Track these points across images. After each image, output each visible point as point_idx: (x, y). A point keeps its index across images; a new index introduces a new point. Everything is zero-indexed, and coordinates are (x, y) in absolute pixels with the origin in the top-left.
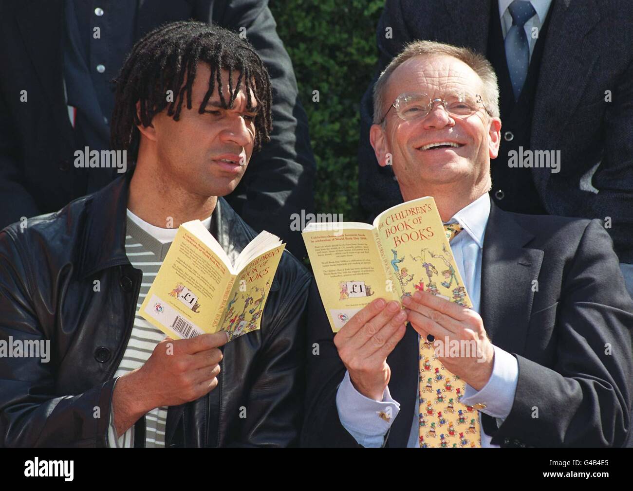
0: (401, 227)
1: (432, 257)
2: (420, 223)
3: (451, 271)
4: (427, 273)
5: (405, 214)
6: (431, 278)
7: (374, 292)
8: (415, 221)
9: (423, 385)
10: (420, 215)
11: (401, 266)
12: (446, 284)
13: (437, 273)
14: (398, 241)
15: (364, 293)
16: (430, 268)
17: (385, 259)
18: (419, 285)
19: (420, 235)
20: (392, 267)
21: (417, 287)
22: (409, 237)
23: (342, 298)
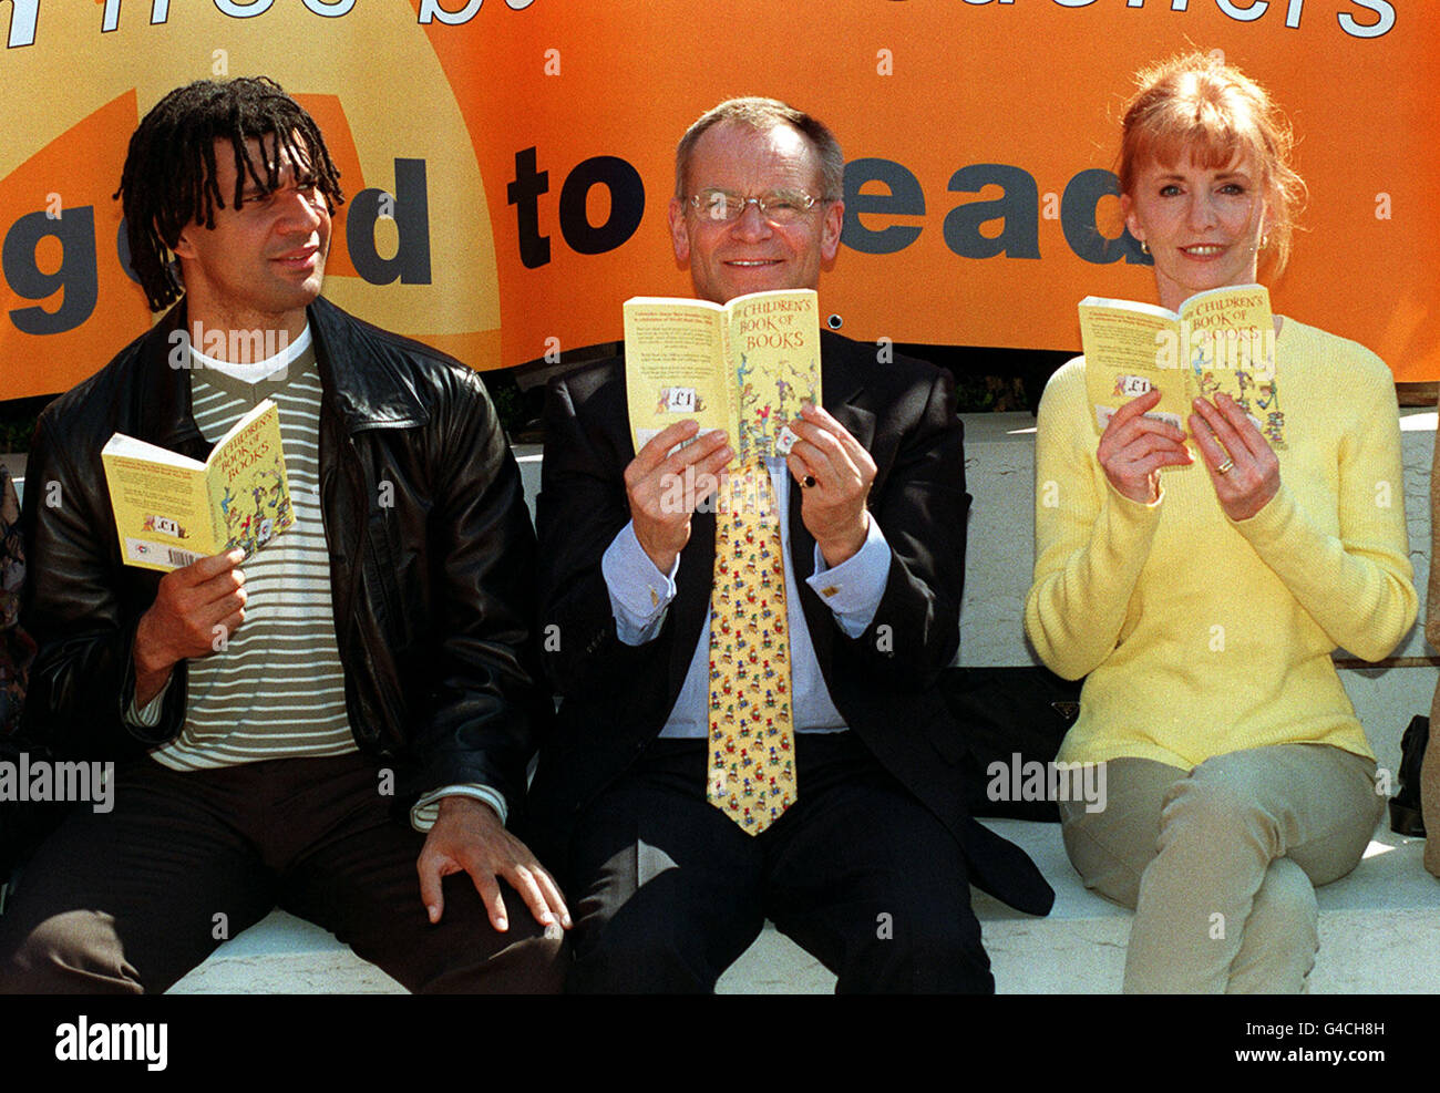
0: (761, 324)
1: (793, 374)
2: (790, 323)
4: (780, 394)
5: (771, 307)
6: (783, 401)
7: (705, 409)
8: (783, 320)
9: (717, 594)
10: (790, 313)
11: (747, 379)
13: (793, 398)
14: (752, 343)
15: (692, 407)
16: (786, 388)
18: (763, 410)
19: (784, 341)
20: (736, 377)
21: (759, 412)
22: (769, 340)
23: (660, 411)
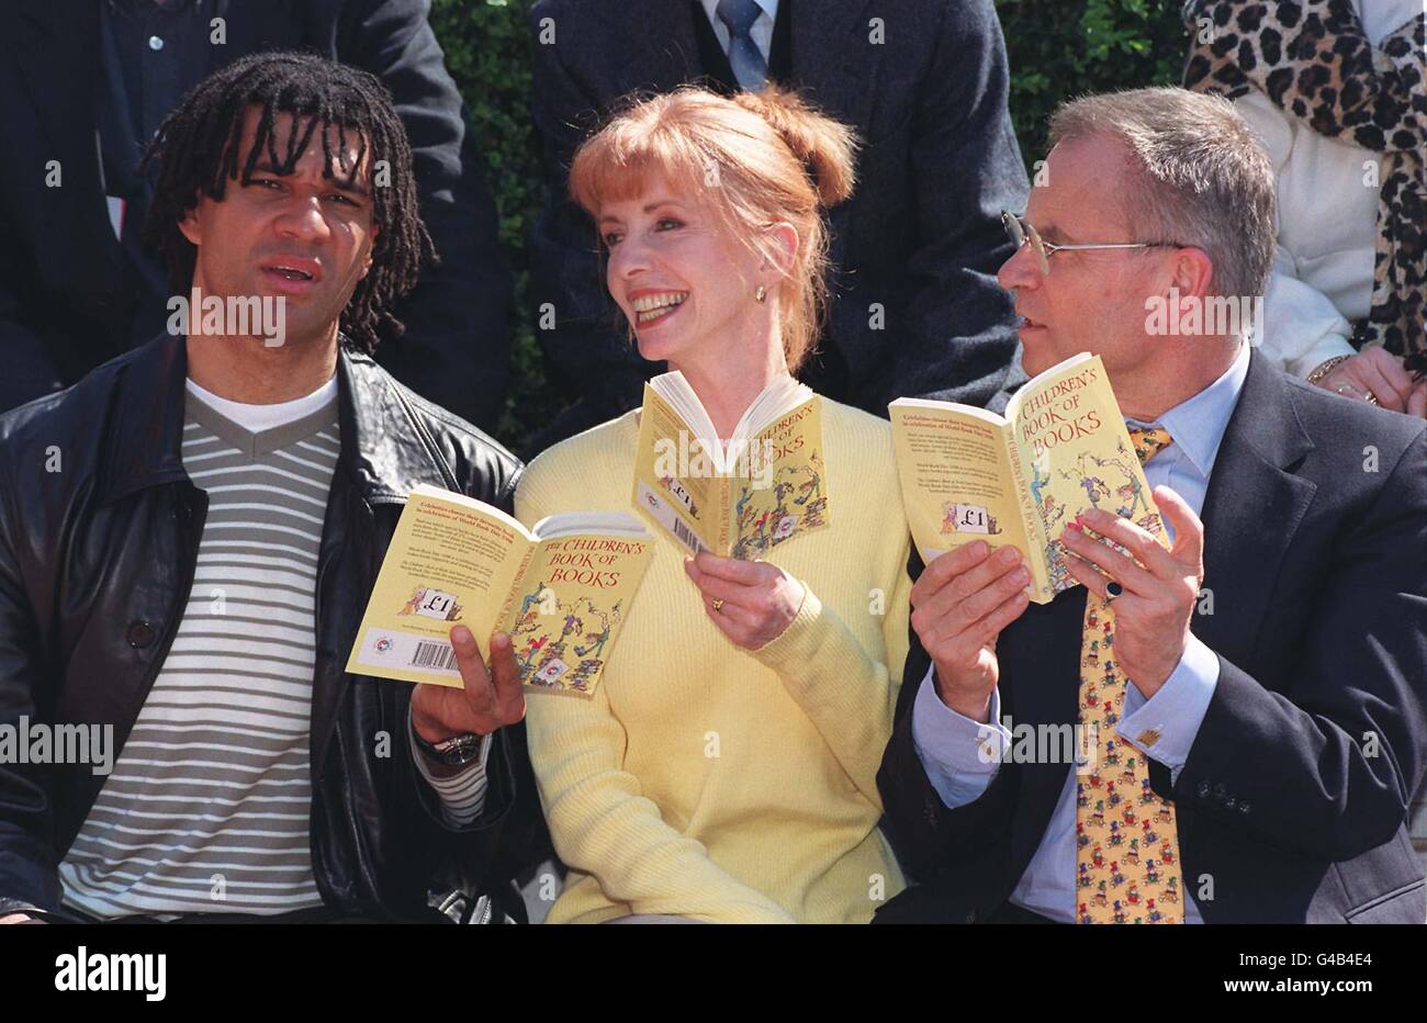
0: (1044, 421)
1: (1099, 465)
2: (1077, 406)
3: (1134, 487)
4: (1090, 496)
5: (1050, 395)
6: (1097, 503)
7: (1001, 530)
8: (1068, 405)
10: (1074, 392)
11: (1044, 492)
12: (1125, 512)
13: (1108, 493)
14: (1040, 447)
15: (985, 529)
16: (1096, 486)
17: (1021, 480)
19: (1077, 430)
20: (1031, 493)
22: (1058, 436)
23: (947, 531)
